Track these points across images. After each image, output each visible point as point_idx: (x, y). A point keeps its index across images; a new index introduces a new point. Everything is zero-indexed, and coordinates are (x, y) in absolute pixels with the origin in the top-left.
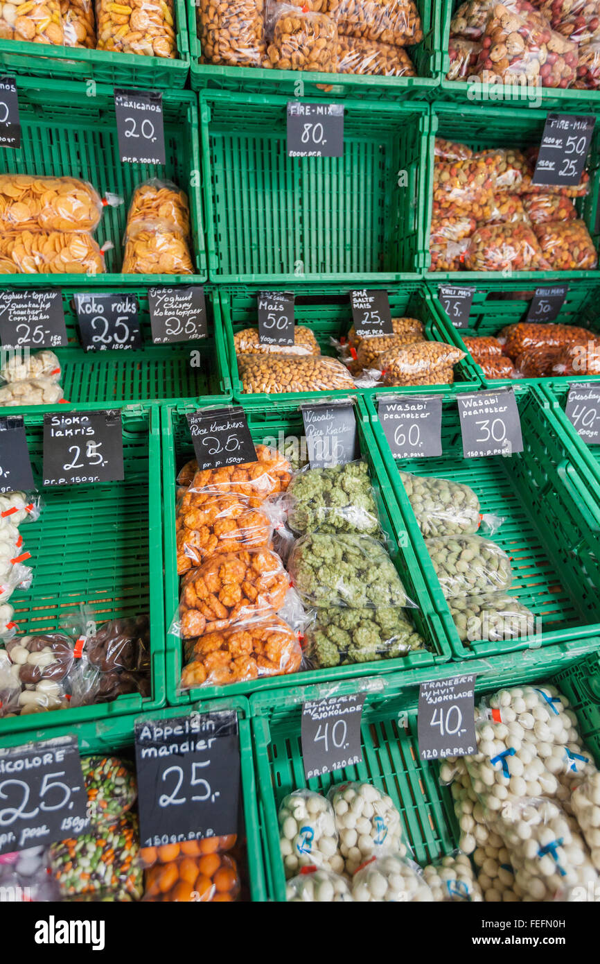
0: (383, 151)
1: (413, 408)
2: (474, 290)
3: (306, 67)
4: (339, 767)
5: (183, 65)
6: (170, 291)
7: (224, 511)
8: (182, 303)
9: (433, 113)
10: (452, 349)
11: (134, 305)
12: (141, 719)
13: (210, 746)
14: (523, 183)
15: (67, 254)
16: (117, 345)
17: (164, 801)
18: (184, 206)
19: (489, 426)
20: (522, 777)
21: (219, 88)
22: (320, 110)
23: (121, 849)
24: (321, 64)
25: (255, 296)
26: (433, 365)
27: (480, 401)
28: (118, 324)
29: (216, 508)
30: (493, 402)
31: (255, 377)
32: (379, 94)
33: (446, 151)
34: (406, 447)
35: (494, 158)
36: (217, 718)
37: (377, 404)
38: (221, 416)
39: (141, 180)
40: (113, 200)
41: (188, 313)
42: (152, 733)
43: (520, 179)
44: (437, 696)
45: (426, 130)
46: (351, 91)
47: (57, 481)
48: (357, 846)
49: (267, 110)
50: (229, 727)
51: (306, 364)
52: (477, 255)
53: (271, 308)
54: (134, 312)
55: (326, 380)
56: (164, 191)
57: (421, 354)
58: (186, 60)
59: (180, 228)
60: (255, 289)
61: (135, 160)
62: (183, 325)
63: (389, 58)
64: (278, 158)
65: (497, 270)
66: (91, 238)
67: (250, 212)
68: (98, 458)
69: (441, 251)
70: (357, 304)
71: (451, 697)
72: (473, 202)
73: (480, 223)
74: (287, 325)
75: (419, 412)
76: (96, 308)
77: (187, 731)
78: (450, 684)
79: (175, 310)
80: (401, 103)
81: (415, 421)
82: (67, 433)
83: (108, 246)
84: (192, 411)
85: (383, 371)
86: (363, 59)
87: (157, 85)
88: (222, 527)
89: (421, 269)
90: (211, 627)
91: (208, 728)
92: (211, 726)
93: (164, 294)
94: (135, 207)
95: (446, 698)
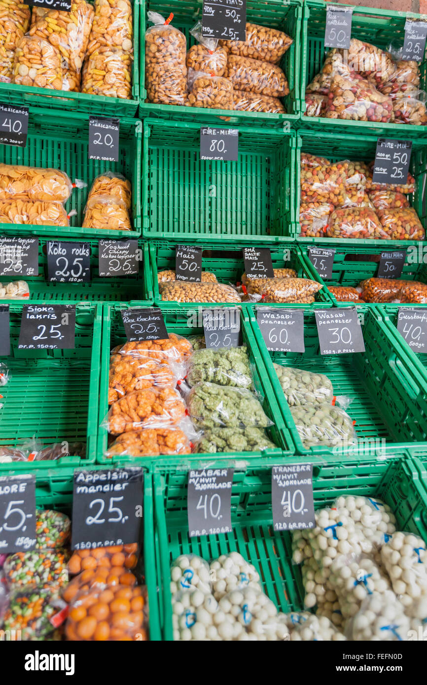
0: (268, 161)
1: (282, 317)
2: (335, 252)
3: (212, 107)
4: (214, 532)
5: (135, 103)
6: (114, 242)
7: (143, 365)
8: (122, 250)
9: (298, 136)
10: (312, 282)
11: (88, 250)
12: (78, 469)
13: (124, 488)
14: (367, 182)
15: (46, 215)
16: (72, 278)
17: (90, 521)
18: (129, 190)
19: (339, 332)
20: (347, 540)
21: (156, 117)
22: (222, 132)
23: (56, 562)
24: (222, 105)
25: (174, 249)
26: (299, 293)
27: (331, 315)
28: (75, 263)
29: (137, 362)
30: (341, 315)
31: (170, 293)
32: (261, 123)
33: (311, 161)
34: (278, 344)
35: (343, 165)
36: (129, 471)
37: (256, 312)
38: (145, 313)
39: (100, 173)
40: (80, 184)
41: (126, 257)
42: (85, 477)
43: (364, 179)
44: (285, 480)
45: (294, 146)
46: (243, 121)
47: (28, 346)
48: (226, 590)
49: (187, 132)
50: (137, 477)
51: (207, 286)
52: (334, 227)
53: (185, 256)
54: (87, 255)
55: (220, 296)
56: (115, 179)
57: (290, 284)
58: (137, 100)
59: (124, 203)
60: (175, 244)
61: (98, 158)
62: (122, 264)
63: (268, 103)
64: (195, 163)
65: (349, 238)
66: (63, 207)
67: (174, 197)
68: (57, 334)
69: (309, 225)
70: (247, 256)
72: (330, 192)
73: (336, 206)
74: (197, 268)
75: (287, 320)
76: (61, 251)
77: (109, 478)
78: (294, 471)
79: (117, 255)
80: (277, 129)
81: (284, 326)
82: (38, 317)
83: (73, 213)
84: (125, 309)
85: (263, 295)
86: (250, 103)
87: (116, 115)
88: (141, 373)
89: (293, 234)
90: (129, 427)
91: (123, 477)
92: (125, 476)
93: (110, 244)
94: (94, 189)
95: (291, 482)
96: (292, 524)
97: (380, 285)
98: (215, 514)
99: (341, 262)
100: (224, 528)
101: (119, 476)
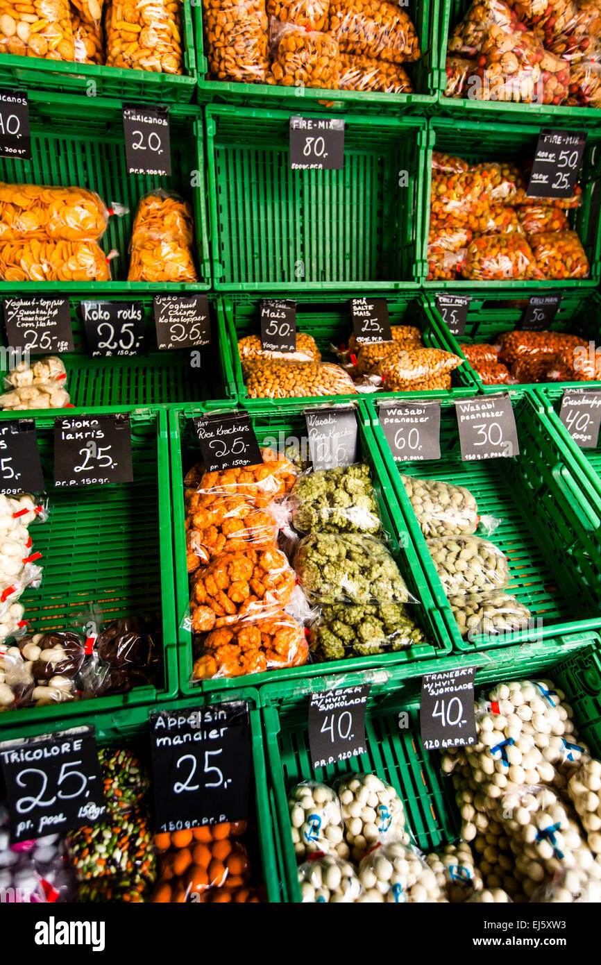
0: (381, 163)
1: (413, 413)
2: (471, 299)
3: (309, 84)
4: (344, 757)
5: (191, 81)
6: (175, 299)
7: (232, 511)
8: (187, 310)
9: (430, 127)
10: (449, 356)
11: (139, 312)
12: (155, 709)
13: (222, 735)
14: (517, 195)
15: (74, 262)
16: (122, 351)
17: (179, 788)
18: (189, 216)
19: (486, 430)
20: (520, 765)
21: (223, 102)
22: (321, 124)
23: (136, 836)
24: (323, 81)
25: (259, 305)
26: (432, 371)
27: (477, 406)
28: (123, 330)
29: (224, 508)
30: (489, 406)
31: (259, 382)
32: (378, 109)
33: (442, 164)
34: (407, 451)
35: (489, 171)
36: (228, 709)
37: (378, 409)
38: (227, 420)
39: (146, 190)
40: (118, 210)
41: (193, 320)
42: (166, 723)
43: (514, 192)
44: (439, 688)
45: (424, 144)
46: (352, 107)
47: (68, 483)
48: (362, 833)
49: (270, 123)
50: (240, 717)
51: (308, 370)
52: (473, 265)
53: (273, 315)
54: (139, 319)
55: (328, 385)
56: (169, 202)
57: (420, 360)
58: (193, 76)
59: (185, 238)
60: (258, 297)
61: (142, 171)
62: (187, 331)
63: (388, 75)
64: (279, 170)
65: (492, 280)
66: (98, 247)
67: (252, 222)
68: (108, 461)
69: (438, 261)
70: (357, 312)
71: (452, 689)
72: (470, 213)
73: (476, 234)
74: (289, 332)
75: (419, 417)
76: (102, 315)
77: (200, 721)
78: (451, 676)
79: (179, 317)
80: (400, 118)
81: (414, 425)
82: (77, 436)
83: (114, 254)
84: (200, 415)
85: (383, 377)
86: (363, 76)
87: (164, 100)
88: (229, 527)
89: (419, 278)
90: (221, 622)
91: (220, 718)
92: (222, 715)
93: (169, 301)
94: (140, 218)
95: (447, 689)
96: (446, 741)
97: (526, 342)
98: (344, 734)
99: (476, 311)
100: (357, 750)
101: (213, 718)
